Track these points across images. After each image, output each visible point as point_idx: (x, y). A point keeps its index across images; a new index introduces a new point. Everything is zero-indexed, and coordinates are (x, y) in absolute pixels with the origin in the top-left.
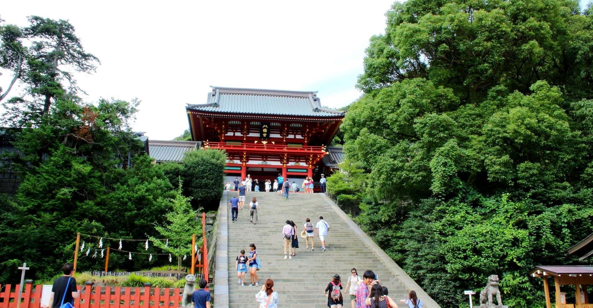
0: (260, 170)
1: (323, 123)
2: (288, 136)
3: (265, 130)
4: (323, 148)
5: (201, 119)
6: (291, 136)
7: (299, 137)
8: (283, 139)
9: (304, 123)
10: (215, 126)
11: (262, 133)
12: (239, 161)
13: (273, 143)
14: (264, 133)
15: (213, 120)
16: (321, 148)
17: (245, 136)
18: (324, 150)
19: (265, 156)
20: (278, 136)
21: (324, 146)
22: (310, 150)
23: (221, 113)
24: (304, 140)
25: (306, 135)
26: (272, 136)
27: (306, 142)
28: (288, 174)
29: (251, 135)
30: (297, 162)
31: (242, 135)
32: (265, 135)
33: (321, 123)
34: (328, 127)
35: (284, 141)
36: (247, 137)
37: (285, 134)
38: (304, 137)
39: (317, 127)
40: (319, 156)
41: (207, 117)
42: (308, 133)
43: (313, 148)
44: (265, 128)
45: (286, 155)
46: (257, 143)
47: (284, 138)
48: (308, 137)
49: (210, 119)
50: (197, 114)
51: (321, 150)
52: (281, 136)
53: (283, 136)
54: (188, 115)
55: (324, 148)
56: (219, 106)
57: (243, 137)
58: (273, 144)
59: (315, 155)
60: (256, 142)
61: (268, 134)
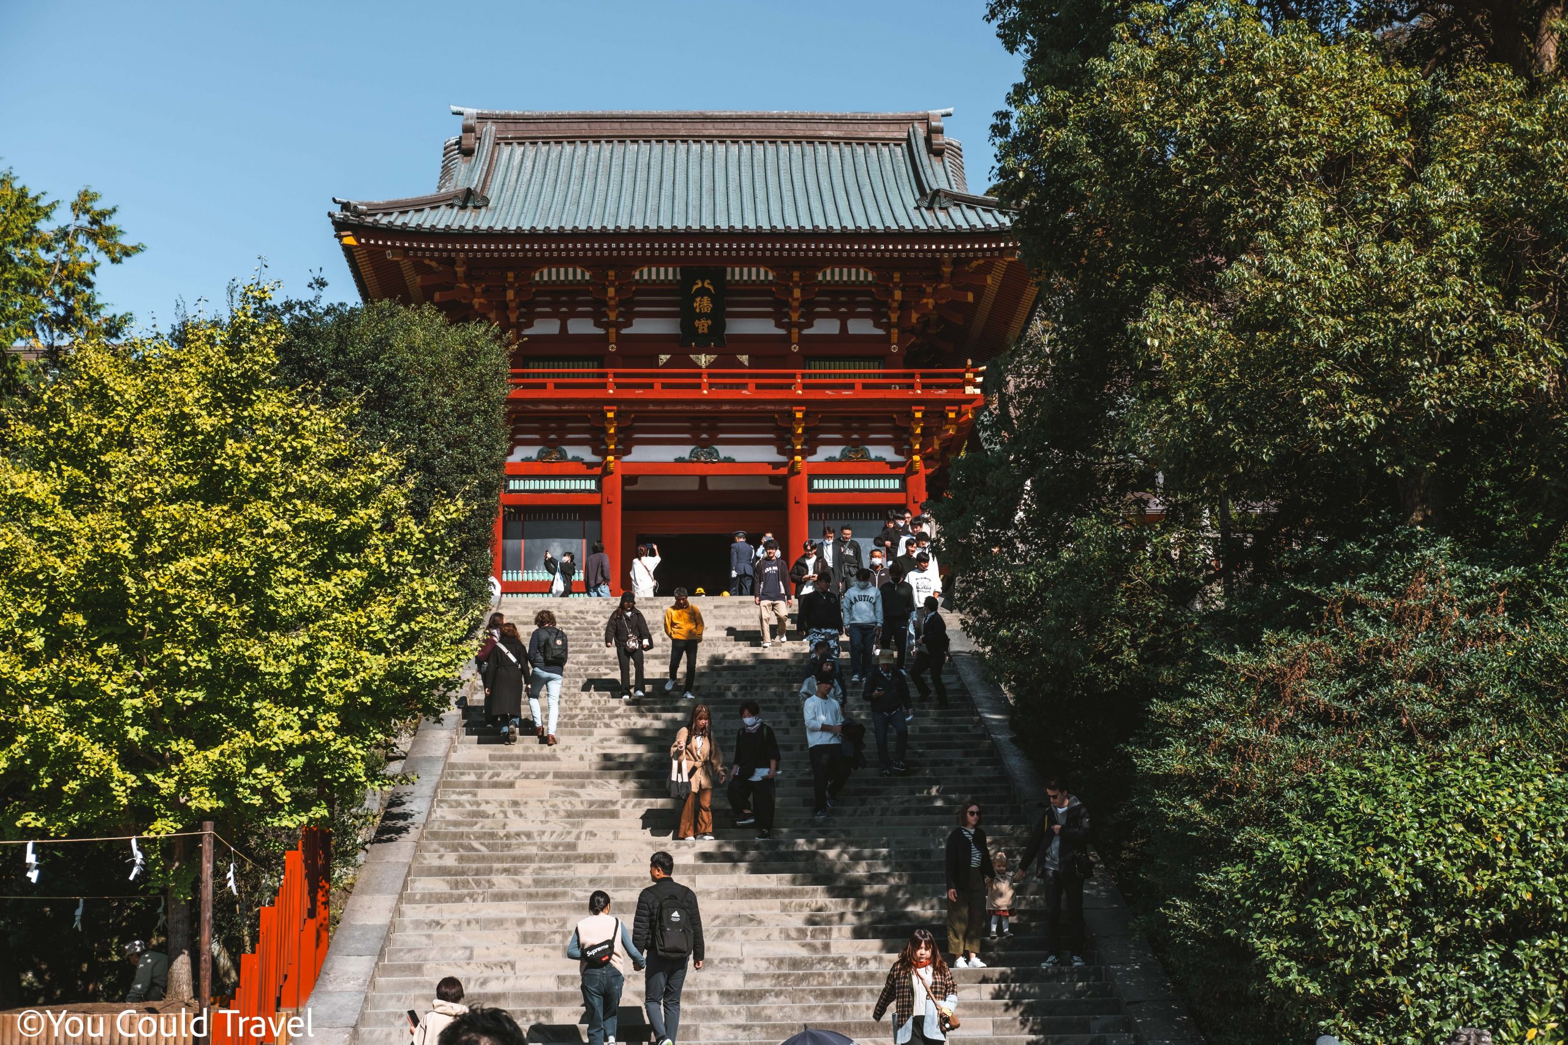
0: (694, 486)
1: (969, 261)
2: (810, 325)
3: (703, 304)
4: (969, 376)
5: (406, 265)
6: (826, 327)
7: (861, 327)
8: (786, 340)
9: (881, 266)
10: (475, 296)
11: (688, 317)
12: (587, 450)
13: (744, 359)
14: (701, 316)
15: (460, 270)
16: (962, 376)
17: (613, 337)
18: (976, 386)
19: (704, 424)
20: (766, 327)
21: (975, 366)
22: (911, 387)
23: (504, 236)
24: (886, 340)
25: (894, 318)
26: (739, 327)
27: (894, 349)
28: (819, 500)
29: (642, 327)
30: (856, 444)
31: (601, 331)
32: (703, 326)
33: (958, 262)
34: (989, 281)
35: (795, 348)
36: (622, 340)
37: (795, 317)
38: (888, 327)
39: (939, 278)
40: (952, 415)
41: (432, 258)
42: (904, 306)
43: (922, 376)
44: (703, 292)
45: (799, 415)
46: (667, 365)
47: (795, 337)
48: (905, 330)
49: (451, 262)
50: (385, 245)
51: (962, 387)
52: (778, 325)
53: (788, 326)
54: (347, 249)
55: (977, 375)
56: (486, 201)
57: (604, 339)
58: (741, 365)
59: (936, 412)
60: (664, 358)
61: (718, 317)
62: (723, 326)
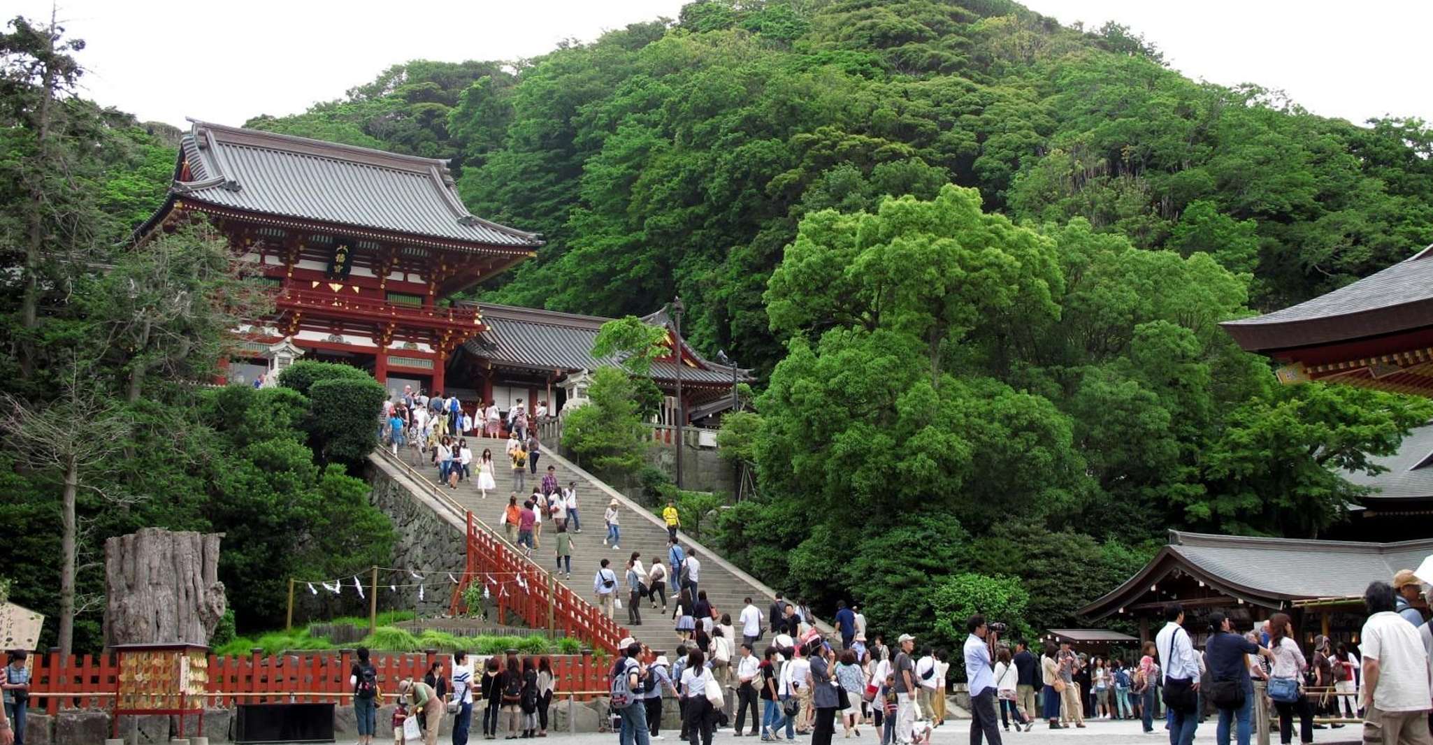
2: (390, 274)
3: (340, 258)
4: (478, 315)
6: (397, 276)
7: (414, 279)
8: (378, 281)
11: (332, 263)
12: (276, 330)
13: (357, 289)
14: (339, 263)
17: (289, 268)
18: (480, 320)
19: (337, 323)
20: (369, 273)
23: (242, 211)
24: (426, 288)
25: (432, 276)
26: (356, 271)
27: (431, 293)
28: (390, 369)
29: (304, 265)
30: (412, 341)
31: (283, 265)
32: (338, 269)
33: (475, 255)
35: (383, 286)
36: (294, 271)
37: (382, 270)
38: (429, 280)
39: (464, 262)
40: (466, 333)
44: (342, 252)
45: (393, 326)
46: (317, 288)
47: (382, 280)
48: (438, 281)
52: (375, 273)
53: (379, 274)
55: (480, 314)
56: (239, 188)
57: (284, 269)
58: (354, 292)
59: (458, 330)
60: (315, 284)
61: (347, 266)
62: (349, 270)
